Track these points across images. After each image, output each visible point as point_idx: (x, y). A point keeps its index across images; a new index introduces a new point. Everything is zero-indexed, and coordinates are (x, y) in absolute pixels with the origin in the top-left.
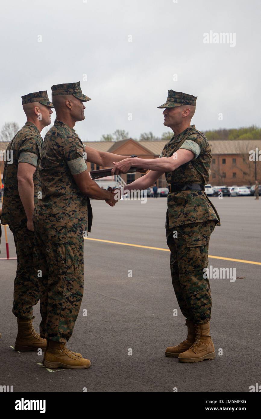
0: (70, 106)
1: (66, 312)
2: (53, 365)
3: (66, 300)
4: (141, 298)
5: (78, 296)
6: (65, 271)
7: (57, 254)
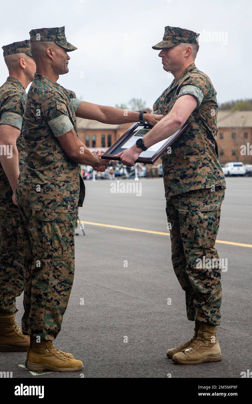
0: (52, 55)
1: (53, 305)
2: (38, 368)
3: (52, 290)
4: (150, 290)
5: (67, 284)
6: (51, 254)
7: (42, 234)
